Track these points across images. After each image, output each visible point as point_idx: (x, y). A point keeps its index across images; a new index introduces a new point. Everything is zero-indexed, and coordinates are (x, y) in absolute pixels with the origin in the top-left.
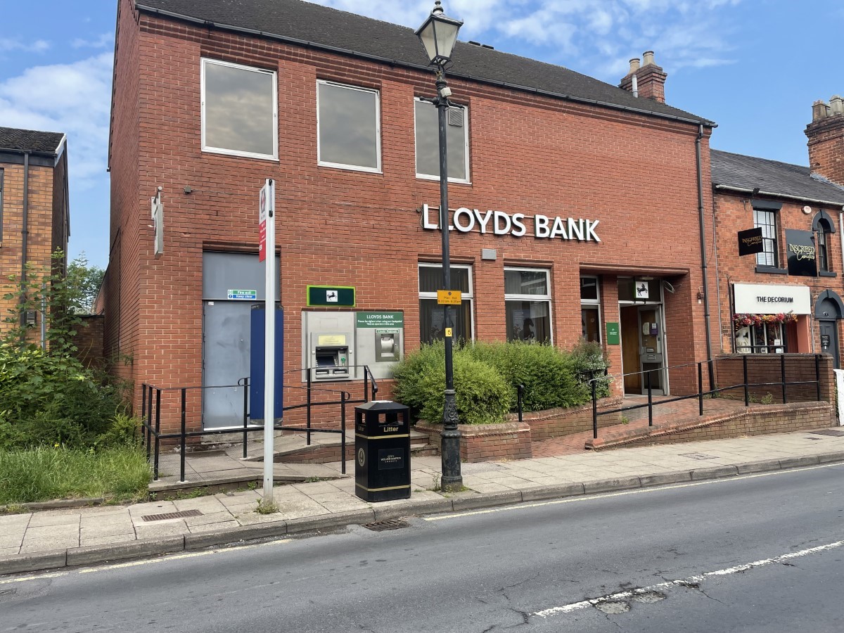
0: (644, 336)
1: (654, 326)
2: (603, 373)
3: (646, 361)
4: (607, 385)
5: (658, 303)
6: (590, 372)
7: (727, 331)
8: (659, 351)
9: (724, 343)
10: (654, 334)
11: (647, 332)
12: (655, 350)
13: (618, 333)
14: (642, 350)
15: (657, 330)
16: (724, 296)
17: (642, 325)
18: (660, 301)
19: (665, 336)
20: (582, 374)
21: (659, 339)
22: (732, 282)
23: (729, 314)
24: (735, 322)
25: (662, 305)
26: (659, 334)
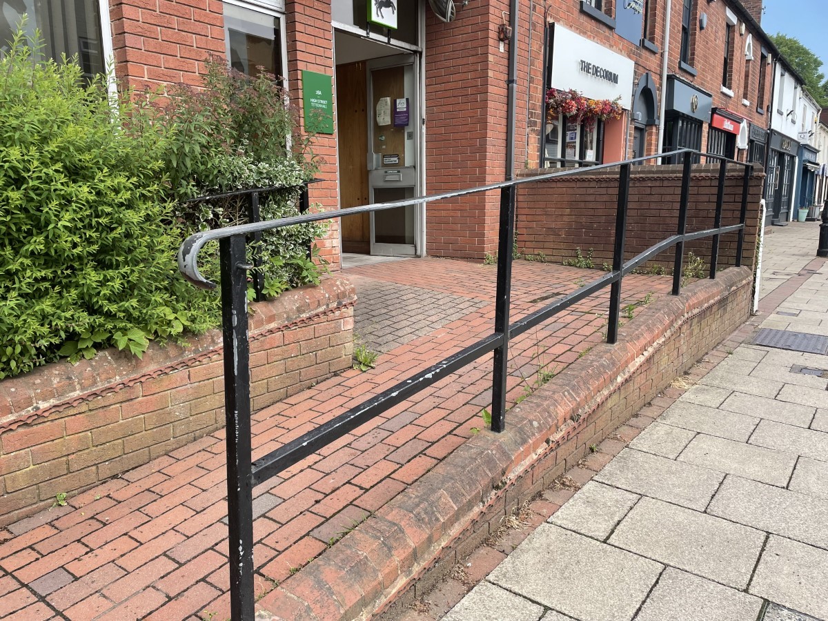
0: (379, 129)
1: (401, 105)
2: (292, 204)
3: (381, 184)
4: (306, 244)
5: (414, 48)
6: (248, 197)
7: (535, 125)
8: (408, 162)
9: (531, 147)
10: (401, 124)
11: (385, 119)
12: (402, 160)
13: (330, 104)
14: (375, 159)
15: (408, 114)
16: (537, 46)
17: (376, 101)
18: (415, 43)
19: (424, 127)
20: (215, 203)
21: (411, 136)
22: (550, 20)
23: (540, 88)
24: (548, 104)
25: (421, 53)
26: (411, 122)
